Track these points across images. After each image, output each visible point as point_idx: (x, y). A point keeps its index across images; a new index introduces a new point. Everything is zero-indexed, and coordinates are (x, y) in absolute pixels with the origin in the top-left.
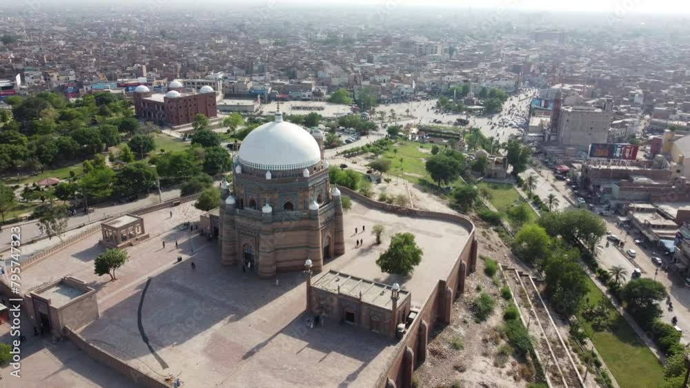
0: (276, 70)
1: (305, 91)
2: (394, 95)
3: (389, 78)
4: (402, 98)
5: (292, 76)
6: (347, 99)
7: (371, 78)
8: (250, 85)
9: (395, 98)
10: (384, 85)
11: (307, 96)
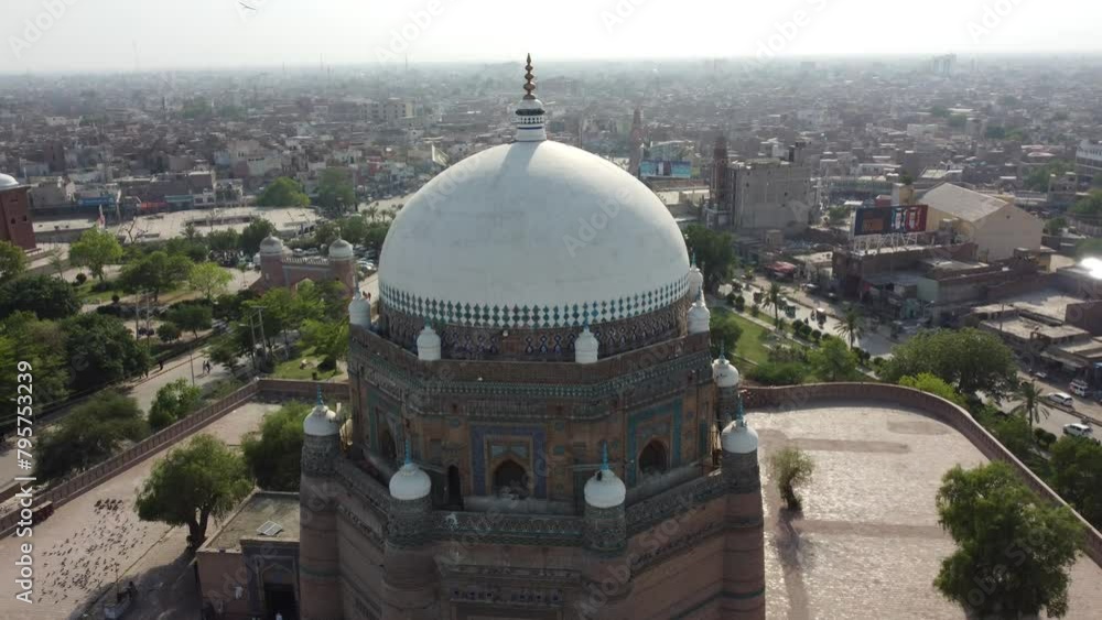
0: (119, 158)
1: (199, 191)
2: (381, 182)
3: (360, 154)
4: (395, 187)
5: (159, 167)
6: (299, 196)
7: (326, 157)
8: (71, 190)
9: (384, 189)
10: (354, 166)
11: (205, 200)
